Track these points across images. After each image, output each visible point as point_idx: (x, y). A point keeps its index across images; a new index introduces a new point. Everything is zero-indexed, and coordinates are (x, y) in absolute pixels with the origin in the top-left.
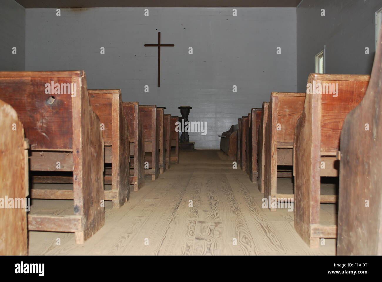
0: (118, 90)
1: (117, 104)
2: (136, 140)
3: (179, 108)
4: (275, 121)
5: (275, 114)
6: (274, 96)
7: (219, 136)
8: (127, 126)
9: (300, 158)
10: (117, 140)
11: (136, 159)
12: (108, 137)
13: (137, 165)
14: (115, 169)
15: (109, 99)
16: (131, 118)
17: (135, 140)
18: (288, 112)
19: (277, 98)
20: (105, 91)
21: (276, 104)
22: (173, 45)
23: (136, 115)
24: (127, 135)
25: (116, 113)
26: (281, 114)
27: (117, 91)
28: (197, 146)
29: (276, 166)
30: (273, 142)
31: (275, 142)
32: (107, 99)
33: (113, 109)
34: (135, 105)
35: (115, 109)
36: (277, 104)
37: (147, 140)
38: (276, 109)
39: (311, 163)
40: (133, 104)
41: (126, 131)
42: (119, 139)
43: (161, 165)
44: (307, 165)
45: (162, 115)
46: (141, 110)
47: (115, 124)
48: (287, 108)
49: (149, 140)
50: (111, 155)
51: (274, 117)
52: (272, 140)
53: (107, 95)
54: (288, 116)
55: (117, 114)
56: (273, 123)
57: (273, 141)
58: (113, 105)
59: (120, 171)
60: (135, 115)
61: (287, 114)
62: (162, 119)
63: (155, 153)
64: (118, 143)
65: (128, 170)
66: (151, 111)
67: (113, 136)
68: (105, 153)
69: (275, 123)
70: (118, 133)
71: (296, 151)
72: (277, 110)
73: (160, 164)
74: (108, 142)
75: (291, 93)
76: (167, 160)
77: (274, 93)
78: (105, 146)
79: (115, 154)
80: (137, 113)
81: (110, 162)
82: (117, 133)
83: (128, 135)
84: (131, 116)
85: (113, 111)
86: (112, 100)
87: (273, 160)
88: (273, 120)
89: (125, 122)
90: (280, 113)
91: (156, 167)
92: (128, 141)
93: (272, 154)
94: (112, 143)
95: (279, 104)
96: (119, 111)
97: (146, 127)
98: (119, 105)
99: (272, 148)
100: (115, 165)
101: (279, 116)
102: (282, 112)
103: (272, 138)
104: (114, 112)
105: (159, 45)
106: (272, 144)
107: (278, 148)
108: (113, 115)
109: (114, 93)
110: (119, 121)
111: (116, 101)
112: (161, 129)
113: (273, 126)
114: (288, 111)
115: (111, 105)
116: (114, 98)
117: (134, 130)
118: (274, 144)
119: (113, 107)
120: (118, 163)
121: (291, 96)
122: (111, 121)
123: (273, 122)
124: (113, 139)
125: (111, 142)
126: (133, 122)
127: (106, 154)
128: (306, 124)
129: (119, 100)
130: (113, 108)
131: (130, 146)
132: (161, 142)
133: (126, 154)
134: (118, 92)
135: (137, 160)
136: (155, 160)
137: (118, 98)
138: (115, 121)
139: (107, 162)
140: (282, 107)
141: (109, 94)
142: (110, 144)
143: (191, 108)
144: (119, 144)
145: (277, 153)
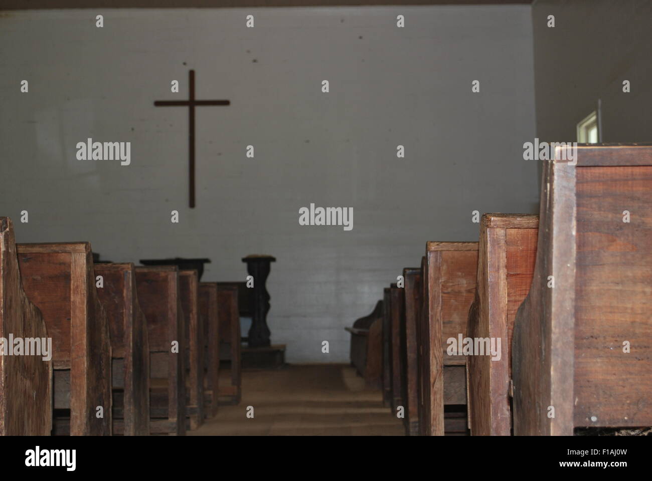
0: (84, 245)
1: (81, 276)
2: (128, 352)
3: (244, 260)
4: (436, 305)
5: (436, 291)
6: (431, 252)
7: (347, 329)
8: (105, 323)
9: (476, 389)
10: (83, 357)
11: (127, 397)
12: (61, 351)
13: (132, 411)
14: (79, 421)
15: (64, 264)
16: (117, 302)
17: (125, 353)
18: (466, 285)
19: (439, 254)
20: (55, 248)
21: (438, 269)
22: (226, 103)
23: (127, 293)
24: (107, 343)
25: (79, 296)
26: (450, 290)
27: (82, 247)
28: (291, 357)
29: (442, 405)
30: (434, 354)
31: (437, 354)
32: (60, 264)
33: (72, 287)
34: (125, 270)
35: (77, 287)
36: (440, 269)
37: (155, 349)
38: (437, 279)
39: (490, 401)
40: (119, 269)
41: (103, 335)
42: (85, 354)
43: (192, 409)
44: (485, 406)
45: (193, 287)
46: (139, 278)
47: (78, 321)
48: (462, 277)
49: (162, 349)
50: (69, 391)
51: (434, 297)
52: (431, 348)
53: (59, 255)
54: (464, 294)
55: (81, 299)
56: (431, 311)
57: (433, 350)
58: (72, 278)
59: (89, 427)
60: (125, 295)
61: (463, 290)
62: (194, 296)
63: (176, 380)
64: (84, 364)
65: (108, 425)
66: (165, 280)
67: (73, 348)
68: (56, 385)
69: (437, 312)
70: (85, 341)
71: (470, 375)
72: (440, 281)
73: (191, 406)
74: (61, 361)
75: (469, 242)
76: (210, 395)
77: (432, 244)
78: (54, 370)
79: (78, 388)
80: (131, 289)
81: (67, 407)
82: (82, 340)
83: (109, 343)
84: (117, 297)
85: (72, 292)
86: (70, 266)
87: (435, 393)
88: (432, 302)
89: (101, 313)
90: (447, 288)
91: (179, 415)
92: (109, 356)
93: (432, 380)
94: (71, 364)
95: (445, 267)
96: (85, 292)
97: (152, 319)
98: (87, 278)
99: (431, 367)
100: (78, 414)
101: (444, 295)
102: (451, 284)
103: (431, 345)
104: (74, 293)
105: (192, 103)
106: (431, 358)
107: (446, 366)
108: (72, 300)
109: (75, 251)
110: (85, 313)
111: (79, 270)
112: (192, 321)
113: (432, 316)
114: (465, 282)
115: (67, 277)
116: (75, 261)
117: (123, 329)
118: (435, 357)
119: (72, 282)
120: (84, 410)
121: (470, 250)
122: (68, 313)
123: (432, 308)
124: (74, 355)
125: (68, 361)
126: (121, 311)
127: (56, 389)
128: (481, 319)
129: (85, 266)
130: (73, 285)
131: (114, 365)
132: (191, 353)
133: (104, 387)
134: (84, 249)
135: (132, 400)
136: (176, 397)
137: (85, 261)
138: (78, 312)
139: (59, 406)
140: (451, 275)
141: (63, 254)
142: (67, 365)
143: (273, 259)
144: (86, 366)
145: (442, 377)
